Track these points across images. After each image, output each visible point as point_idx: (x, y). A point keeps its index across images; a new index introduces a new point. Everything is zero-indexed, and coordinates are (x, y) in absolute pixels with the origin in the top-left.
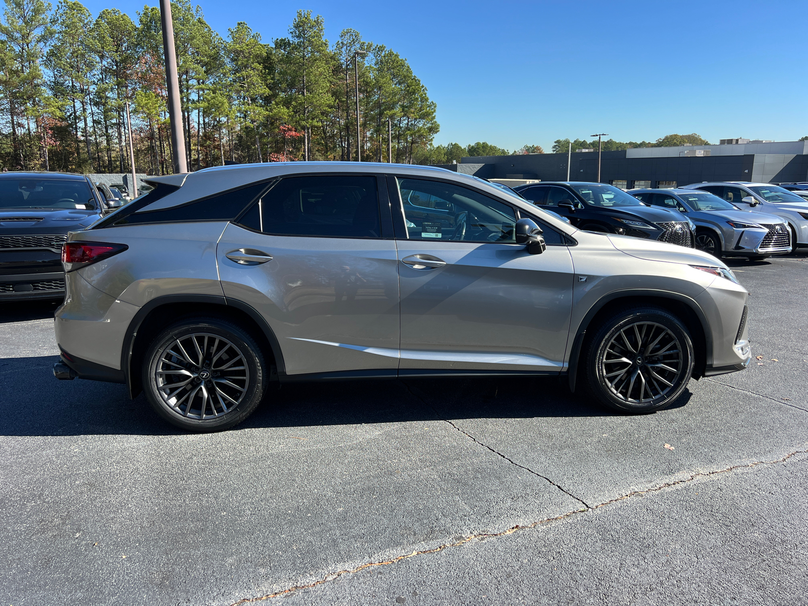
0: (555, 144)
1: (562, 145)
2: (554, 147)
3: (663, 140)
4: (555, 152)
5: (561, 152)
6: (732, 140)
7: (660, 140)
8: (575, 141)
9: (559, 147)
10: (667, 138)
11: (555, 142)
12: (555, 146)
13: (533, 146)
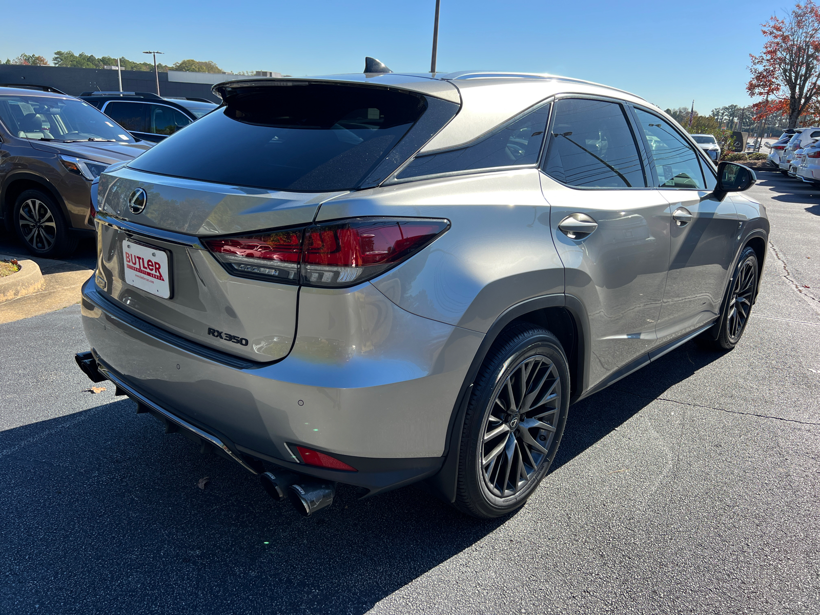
0: (56, 56)
1: (65, 58)
2: (55, 59)
3: (181, 65)
4: (57, 65)
5: (64, 66)
6: (266, 72)
7: (177, 65)
8: (80, 55)
9: (62, 60)
10: (184, 62)
11: (56, 54)
12: (57, 58)
13: (33, 55)
